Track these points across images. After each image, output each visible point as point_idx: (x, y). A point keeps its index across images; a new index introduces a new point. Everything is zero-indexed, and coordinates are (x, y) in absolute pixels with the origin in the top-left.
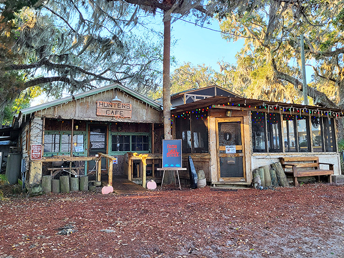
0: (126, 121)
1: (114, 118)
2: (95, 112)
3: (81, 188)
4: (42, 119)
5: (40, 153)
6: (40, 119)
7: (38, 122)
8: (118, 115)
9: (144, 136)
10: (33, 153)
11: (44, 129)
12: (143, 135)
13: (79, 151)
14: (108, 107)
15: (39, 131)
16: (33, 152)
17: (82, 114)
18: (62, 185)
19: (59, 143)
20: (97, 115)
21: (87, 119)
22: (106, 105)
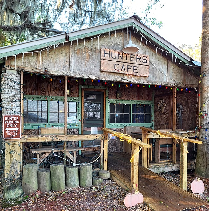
0: (141, 81)
1: (125, 77)
2: (98, 66)
3: (82, 183)
4: (19, 73)
5: (17, 129)
6: (15, 72)
7: (11, 78)
8: (131, 72)
9: (146, 105)
10: (7, 129)
11: (22, 90)
12: (146, 103)
13: (72, 122)
14: (117, 60)
15: (14, 92)
16: (6, 127)
17: (79, 67)
18: (53, 179)
19: (47, 112)
20: (101, 71)
21: (86, 77)
22: (114, 56)
